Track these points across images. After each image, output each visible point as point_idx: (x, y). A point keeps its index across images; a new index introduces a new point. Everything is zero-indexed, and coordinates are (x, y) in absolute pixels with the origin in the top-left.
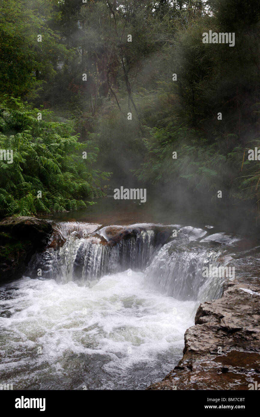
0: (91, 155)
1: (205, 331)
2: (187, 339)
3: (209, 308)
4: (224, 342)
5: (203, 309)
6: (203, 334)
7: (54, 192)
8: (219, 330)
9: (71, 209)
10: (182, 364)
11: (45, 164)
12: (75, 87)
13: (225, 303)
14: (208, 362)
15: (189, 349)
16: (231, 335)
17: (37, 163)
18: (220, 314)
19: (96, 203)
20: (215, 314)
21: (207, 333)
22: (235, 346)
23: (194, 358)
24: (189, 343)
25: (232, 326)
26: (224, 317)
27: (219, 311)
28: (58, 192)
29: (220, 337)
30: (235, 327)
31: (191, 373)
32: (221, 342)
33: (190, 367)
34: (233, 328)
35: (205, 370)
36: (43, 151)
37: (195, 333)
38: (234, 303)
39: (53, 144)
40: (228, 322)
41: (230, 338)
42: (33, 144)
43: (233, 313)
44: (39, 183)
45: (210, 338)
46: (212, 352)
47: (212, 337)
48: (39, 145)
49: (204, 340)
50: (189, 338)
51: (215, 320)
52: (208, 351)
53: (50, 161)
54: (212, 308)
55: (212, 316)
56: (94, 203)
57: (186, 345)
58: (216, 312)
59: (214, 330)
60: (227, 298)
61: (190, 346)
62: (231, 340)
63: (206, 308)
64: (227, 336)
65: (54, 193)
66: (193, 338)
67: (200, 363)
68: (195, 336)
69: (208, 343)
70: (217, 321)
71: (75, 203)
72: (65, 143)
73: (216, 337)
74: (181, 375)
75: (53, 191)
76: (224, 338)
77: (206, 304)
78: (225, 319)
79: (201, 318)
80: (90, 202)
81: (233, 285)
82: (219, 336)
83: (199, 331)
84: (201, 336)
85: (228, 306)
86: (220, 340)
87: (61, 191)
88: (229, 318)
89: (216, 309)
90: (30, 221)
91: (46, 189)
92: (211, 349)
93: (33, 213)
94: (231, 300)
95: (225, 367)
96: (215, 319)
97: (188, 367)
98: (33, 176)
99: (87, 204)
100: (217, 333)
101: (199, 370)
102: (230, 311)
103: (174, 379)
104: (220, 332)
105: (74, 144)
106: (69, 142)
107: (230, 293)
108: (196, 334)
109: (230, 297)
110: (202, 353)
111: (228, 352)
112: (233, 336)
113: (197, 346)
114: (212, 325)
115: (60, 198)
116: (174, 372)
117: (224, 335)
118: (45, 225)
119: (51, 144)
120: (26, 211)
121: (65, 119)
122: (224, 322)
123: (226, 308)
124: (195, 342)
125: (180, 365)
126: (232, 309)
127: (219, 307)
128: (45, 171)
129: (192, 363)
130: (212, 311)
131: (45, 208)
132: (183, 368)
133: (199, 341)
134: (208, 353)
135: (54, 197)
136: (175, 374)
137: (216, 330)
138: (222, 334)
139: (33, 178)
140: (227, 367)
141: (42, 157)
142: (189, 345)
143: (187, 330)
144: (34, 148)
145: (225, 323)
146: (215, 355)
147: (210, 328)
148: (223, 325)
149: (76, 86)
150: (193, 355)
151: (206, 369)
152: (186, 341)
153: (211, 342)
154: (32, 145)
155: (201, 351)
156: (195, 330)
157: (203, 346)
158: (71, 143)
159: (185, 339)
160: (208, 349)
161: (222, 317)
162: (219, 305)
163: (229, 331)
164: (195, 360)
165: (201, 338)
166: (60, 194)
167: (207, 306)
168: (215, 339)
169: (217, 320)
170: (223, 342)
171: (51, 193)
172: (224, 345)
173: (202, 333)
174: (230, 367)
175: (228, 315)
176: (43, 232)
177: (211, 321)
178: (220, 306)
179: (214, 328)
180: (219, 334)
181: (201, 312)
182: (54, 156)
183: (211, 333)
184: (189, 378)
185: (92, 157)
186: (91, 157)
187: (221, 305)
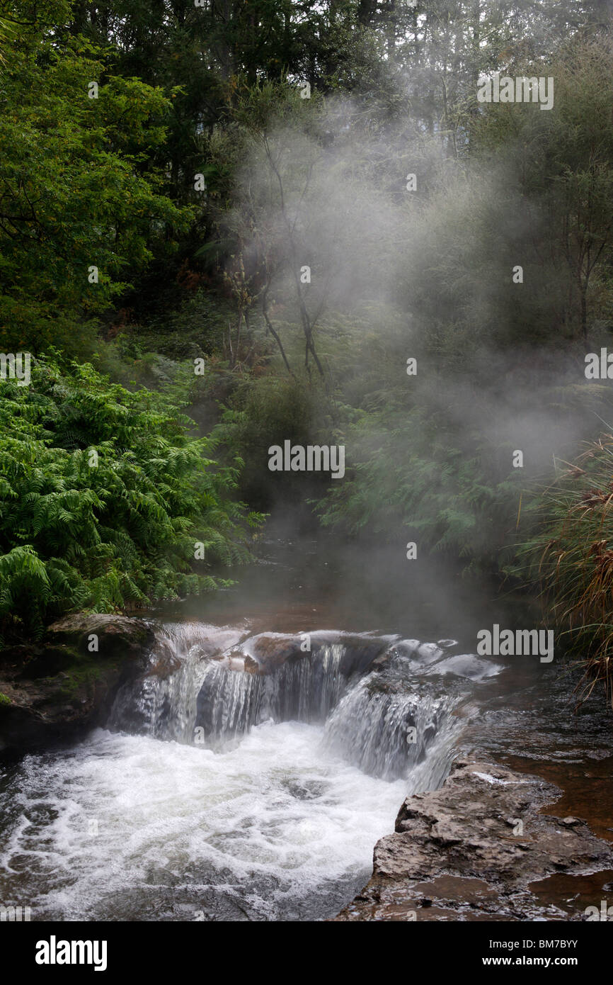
0: (228, 474)
1: (404, 843)
2: (377, 855)
3: (418, 805)
4: (433, 862)
5: (408, 808)
6: (402, 849)
7: (156, 558)
8: (427, 842)
9: (188, 594)
10: (365, 894)
11: (140, 505)
12: (191, 278)
13: (444, 797)
14: (404, 891)
15: (378, 871)
16: (444, 850)
17: (124, 500)
18: (432, 816)
19: (237, 582)
20: (425, 817)
21: (408, 846)
22: (449, 867)
23: (383, 885)
24: (379, 862)
25: (448, 836)
26: (438, 821)
27: (432, 811)
28: (163, 557)
29: (427, 854)
30: (452, 838)
31: (377, 907)
32: (428, 861)
33: (377, 898)
34: (448, 840)
35: (398, 903)
36: (137, 477)
37: (390, 846)
38: (459, 798)
39: (154, 460)
40: (443, 830)
41: (442, 855)
42: (117, 465)
43: (453, 816)
44: (128, 542)
45: (412, 854)
46: (412, 876)
47: (415, 853)
48: (129, 466)
49: (402, 858)
50: (380, 853)
51: (423, 827)
52: (406, 875)
53: (149, 499)
54: (421, 806)
55: (420, 819)
56: (232, 582)
57: (375, 864)
58: (427, 814)
59: (420, 842)
60: (450, 789)
61: (379, 867)
62: (443, 858)
63: (412, 807)
64: (439, 852)
65: (155, 560)
66: (386, 854)
67: (393, 892)
68: (390, 851)
69: (408, 862)
70: (426, 828)
71: (196, 581)
72: (178, 458)
73: (422, 853)
74: (362, 909)
75: (154, 556)
76: (434, 854)
77: (415, 799)
78: (438, 825)
79: (403, 822)
80: (226, 580)
81: (465, 765)
82: (426, 852)
83: (398, 843)
84: (399, 851)
85: (448, 804)
86: (427, 857)
87: (170, 555)
88: (445, 824)
89: (428, 807)
90: (115, 625)
91: (141, 551)
92: (411, 871)
93: (119, 606)
94: (456, 792)
95: (427, 899)
96: (423, 825)
97: (373, 897)
98: (115, 528)
99: (220, 584)
100: (424, 846)
101: (390, 902)
102: (450, 811)
103: (352, 915)
104: (429, 846)
105: (196, 462)
106: (185, 457)
107: (457, 780)
108: (392, 848)
109: (455, 786)
110: (397, 878)
111: (436, 876)
112: (448, 853)
113: (391, 866)
114: (418, 835)
115: (167, 571)
116: (353, 904)
117: (435, 851)
118: (142, 633)
119: (151, 460)
120: (106, 604)
121: (168, 359)
122: (436, 830)
123: (444, 806)
124: (388, 861)
125: (363, 893)
126: (454, 808)
127: (433, 805)
128: (140, 518)
129: (380, 891)
130: (420, 810)
131: (140, 593)
132: (367, 899)
133: (394, 859)
134: (406, 877)
135: (156, 569)
136: (354, 907)
137: (423, 843)
138: (432, 848)
139: (116, 532)
140: (430, 899)
141: (134, 491)
142: (379, 864)
143: (379, 841)
144: (118, 472)
145: (437, 832)
146: (416, 882)
147: (414, 839)
148: (434, 835)
149: (192, 275)
150: (384, 881)
151: (400, 901)
152: (375, 859)
153: (414, 860)
154: (115, 468)
155: (396, 874)
156: (391, 842)
157: (400, 866)
158: (189, 459)
159: (374, 855)
160: (407, 871)
161: (436, 821)
162: (435, 801)
163: (442, 845)
164: (385, 887)
165: (398, 854)
166: (166, 562)
167: (416, 802)
168: (419, 856)
169: (428, 826)
170: (431, 861)
171: (150, 560)
172: (432, 866)
173: (401, 846)
174: (435, 900)
175: (443, 819)
176: (140, 647)
177: (417, 827)
178: (435, 803)
179: (421, 838)
180: (426, 849)
181: (405, 813)
182: (157, 486)
183: (415, 846)
184: (373, 913)
185: (228, 478)
186: (227, 476)
187: (438, 801)
